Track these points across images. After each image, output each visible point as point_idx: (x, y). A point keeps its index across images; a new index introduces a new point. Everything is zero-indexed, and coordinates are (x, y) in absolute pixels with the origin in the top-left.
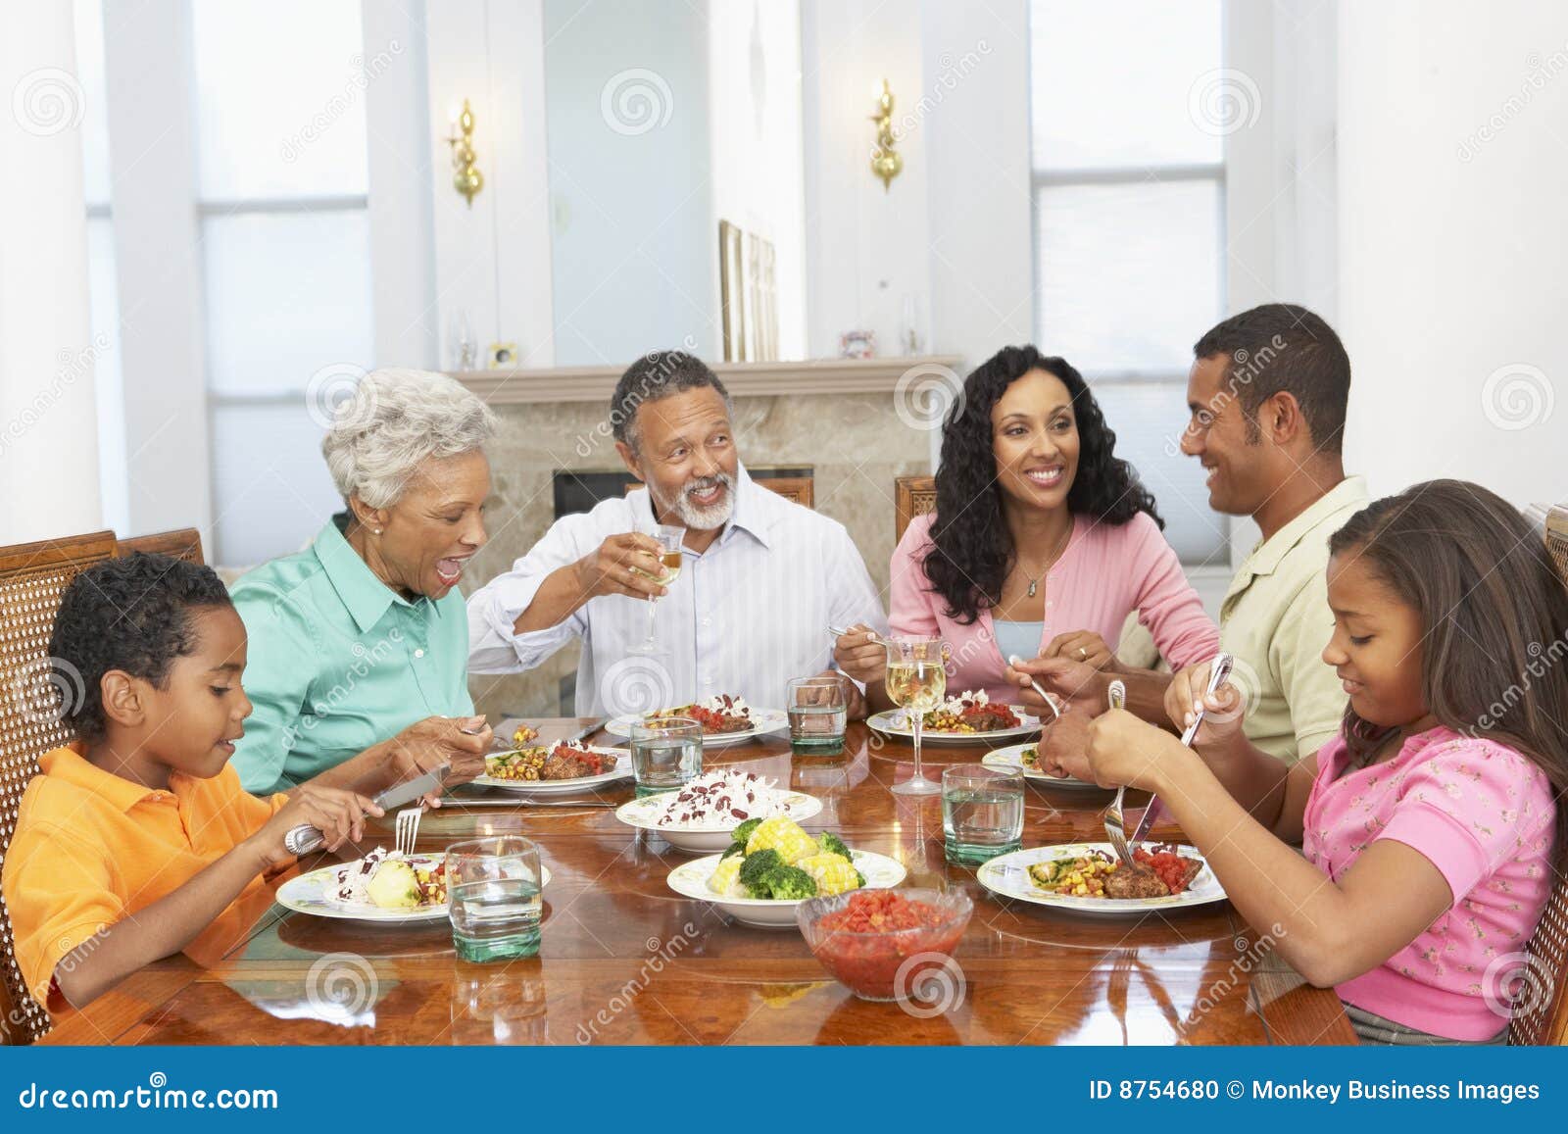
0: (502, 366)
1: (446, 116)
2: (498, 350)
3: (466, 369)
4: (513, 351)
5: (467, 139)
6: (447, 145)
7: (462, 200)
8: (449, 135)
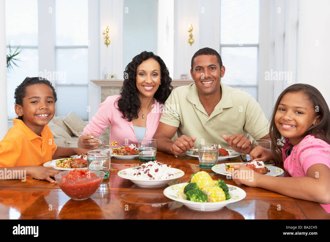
0: (112, 79)
1: (103, 29)
2: (112, 76)
3: (105, 79)
4: (115, 76)
5: (107, 34)
6: (103, 34)
7: (106, 46)
8: (103, 33)
